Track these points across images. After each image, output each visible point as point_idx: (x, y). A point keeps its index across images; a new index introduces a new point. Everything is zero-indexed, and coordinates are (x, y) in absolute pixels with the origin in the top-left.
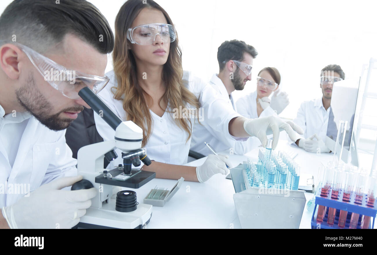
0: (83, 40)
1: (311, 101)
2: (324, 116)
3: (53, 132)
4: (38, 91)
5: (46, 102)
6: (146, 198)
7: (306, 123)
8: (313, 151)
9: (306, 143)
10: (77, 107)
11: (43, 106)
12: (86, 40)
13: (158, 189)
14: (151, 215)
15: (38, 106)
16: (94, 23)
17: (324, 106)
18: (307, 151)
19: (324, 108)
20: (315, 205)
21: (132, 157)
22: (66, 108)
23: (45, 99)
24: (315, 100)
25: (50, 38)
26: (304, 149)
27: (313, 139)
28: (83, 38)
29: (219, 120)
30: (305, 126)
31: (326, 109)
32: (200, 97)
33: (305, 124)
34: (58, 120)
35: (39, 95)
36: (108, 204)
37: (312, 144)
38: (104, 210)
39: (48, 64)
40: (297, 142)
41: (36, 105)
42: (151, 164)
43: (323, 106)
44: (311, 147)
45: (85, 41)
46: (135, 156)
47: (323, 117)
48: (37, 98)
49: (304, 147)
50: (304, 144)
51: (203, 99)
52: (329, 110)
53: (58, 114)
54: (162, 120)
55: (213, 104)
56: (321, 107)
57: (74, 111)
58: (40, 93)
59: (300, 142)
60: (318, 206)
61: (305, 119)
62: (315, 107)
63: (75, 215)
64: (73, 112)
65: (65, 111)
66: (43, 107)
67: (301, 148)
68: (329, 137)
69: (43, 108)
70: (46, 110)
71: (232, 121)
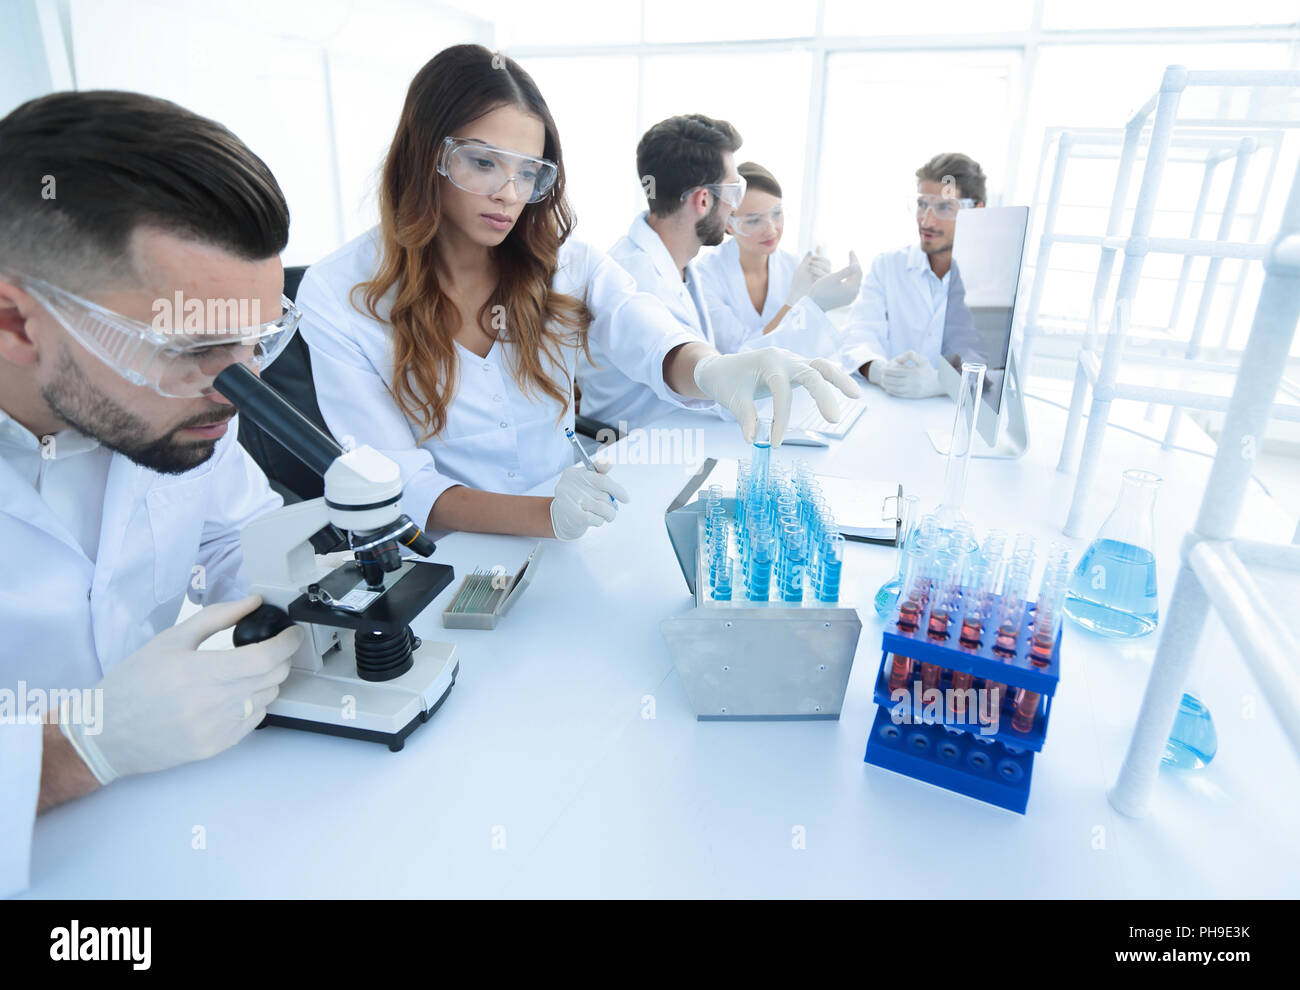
0: (186, 238)
1: (899, 253)
2: (933, 295)
3: (168, 478)
4: (95, 391)
5: (125, 414)
6: (449, 610)
7: (887, 314)
8: (905, 396)
9: (888, 374)
10: (217, 409)
11: (121, 424)
12: (197, 238)
13: (483, 574)
14: (454, 674)
15: (108, 426)
16: (207, 184)
17: (932, 269)
18: (892, 395)
19: (933, 274)
20: (882, 652)
21: (375, 547)
22: (187, 419)
23: (118, 410)
24: (909, 248)
25: (89, 249)
26: (883, 389)
27: (907, 364)
28: (185, 230)
29: (638, 353)
30: (886, 323)
31: (941, 275)
32: (588, 296)
33: (884, 316)
34: (174, 448)
35: (100, 400)
36: (340, 652)
37: (903, 377)
38: (327, 676)
39: (99, 323)
40: (864, 370)
41: (101, 425)
42: (437, 550)
43: (928, 267)
44: (902, 386)
45: (194, 239)
46: (384, 544)
47: (931, 298)
48: (99, 407)
49: (883, 385)
50: (883, 376)
51: (596, 301)
52: (947, 279)
53: (169, 437)
54: (486, 365)
55: (621, 309)
56: (926, 272)
57: (212, 421)
58: (101, 396)
59: (871, 369)
60: (890, 656)
61: (885, 304)
62: (910, 270)
63: (248, 708)
64: (208, 424)
65: (188, 425)
66: (121, 428)
67: (876, 385)
68: (947, 358)
69: (123, 430)
70: (132, 433)
71: (673, 355)
